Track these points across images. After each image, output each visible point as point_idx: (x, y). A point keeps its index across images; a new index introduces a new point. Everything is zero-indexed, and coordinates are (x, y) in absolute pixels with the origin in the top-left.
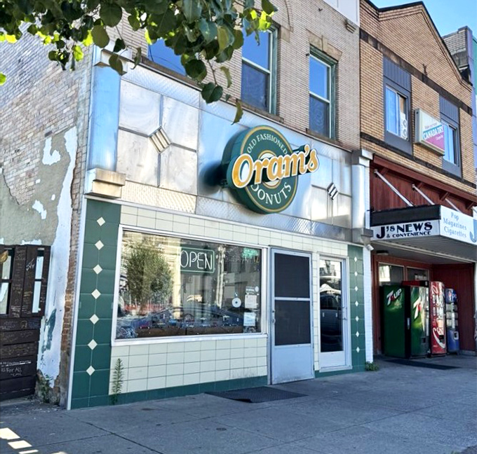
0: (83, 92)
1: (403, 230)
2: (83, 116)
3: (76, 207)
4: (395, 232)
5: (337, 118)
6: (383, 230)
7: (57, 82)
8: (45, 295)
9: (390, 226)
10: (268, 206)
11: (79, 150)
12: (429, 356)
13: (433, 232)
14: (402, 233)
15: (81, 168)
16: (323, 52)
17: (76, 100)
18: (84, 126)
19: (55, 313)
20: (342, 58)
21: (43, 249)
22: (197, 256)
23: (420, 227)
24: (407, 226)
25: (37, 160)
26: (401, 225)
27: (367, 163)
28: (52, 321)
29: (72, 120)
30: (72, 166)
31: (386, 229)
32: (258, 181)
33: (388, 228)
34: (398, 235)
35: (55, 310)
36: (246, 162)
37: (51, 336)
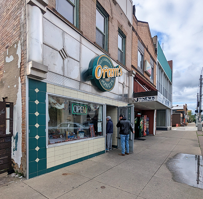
0: (22, 21)
1: (144, 99)
2: (23, 34)
3: (23, 83)
4: (142, 100)
5: (125, 58)
6: (138, 99)
7: (9, 19)
8: (12, 126)
9: (140, 98)
10: (106, 88)
11: (22, 53)
12: (143, 137)
13: (155, 100)
14: (144, 100)
15: (24, 62)
16: (122, 31)
17: (19, 26)
18: (24, 39)
19: (17, 134)
20: (127, 36)
21: (9, 104)
22: (80, 108)
23: (150, 98)
24: (146, 98)
25: (3, 61)
26: (144, 98)
27: (134, 76)
28: (16, 138)
29: (18, 37)
30: (19, 61)
31: (139, 99)
32: (104, 77)
33: (139, 98)
34: (143, 101)
35: (18, 133)
36: (100, 68)
37: (17, 145)
